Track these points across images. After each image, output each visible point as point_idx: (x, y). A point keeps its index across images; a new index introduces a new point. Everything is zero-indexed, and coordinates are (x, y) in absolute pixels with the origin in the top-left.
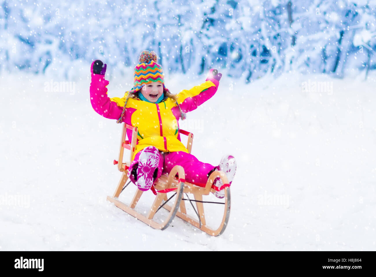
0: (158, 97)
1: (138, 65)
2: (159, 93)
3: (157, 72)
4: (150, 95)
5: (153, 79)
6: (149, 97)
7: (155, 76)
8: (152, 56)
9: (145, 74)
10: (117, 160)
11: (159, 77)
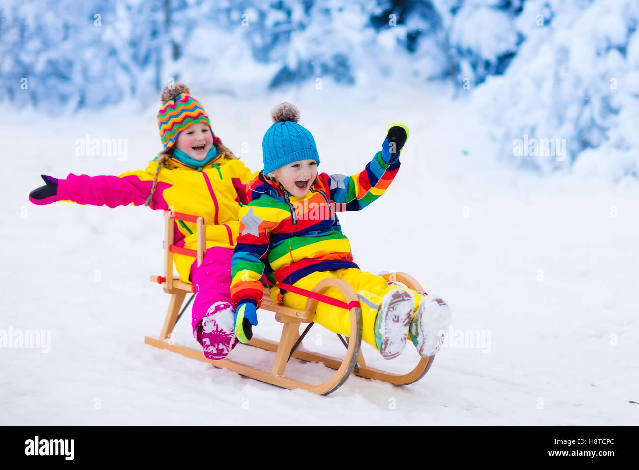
0: (208, 148)
1: (163, 108)
2: (207, 142)
3: (196, 107)
4: (194, 148)
5: (192, 119)
6: (193, 150)
7: (194, 113)
8: (180, 89)
9: (177, 116)
10: (163, 276)
11: (200, 114)
